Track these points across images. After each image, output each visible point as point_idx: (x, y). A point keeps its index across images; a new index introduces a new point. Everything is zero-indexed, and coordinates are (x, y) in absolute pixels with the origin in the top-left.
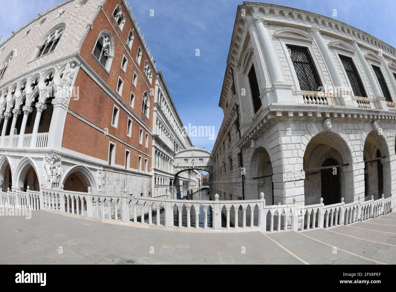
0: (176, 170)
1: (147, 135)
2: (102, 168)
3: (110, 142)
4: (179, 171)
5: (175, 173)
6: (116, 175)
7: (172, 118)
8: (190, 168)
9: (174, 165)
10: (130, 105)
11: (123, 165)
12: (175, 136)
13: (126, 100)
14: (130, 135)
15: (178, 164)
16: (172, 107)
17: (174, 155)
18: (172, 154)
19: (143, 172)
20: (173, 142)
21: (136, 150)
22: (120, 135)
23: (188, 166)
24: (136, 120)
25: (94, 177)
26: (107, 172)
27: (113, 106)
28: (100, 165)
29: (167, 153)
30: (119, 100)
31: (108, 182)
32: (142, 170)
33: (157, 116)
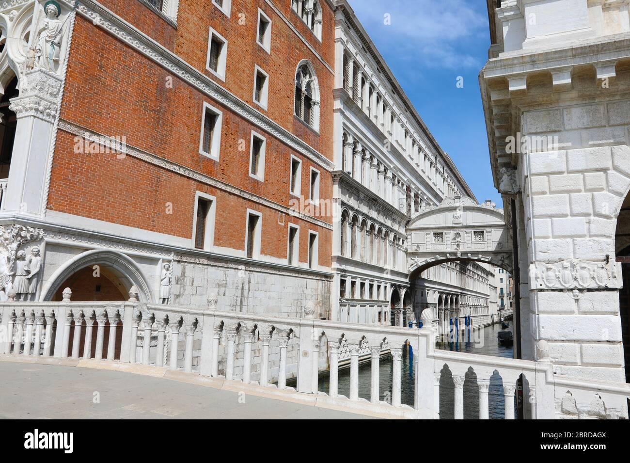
0: (412, 262)
1: (314, 175)
2: (172, 257)
3: (199, 194)
4: (420, 265)
5: (409, 271)
6: (216, 273)
7: (399, 125)
8: (448, 255)
9: (406, 249)
10: (254, 101)
11: (241, 247)
12: (410, 173)
13: (242, 88)
14: (260, 176)
15: (418, 247)
16: (396, 96)
17: (408, 223)
18: (398, 219)
19: (305, 266)
20: (405, 187)
21: (282, 212)
22: (229, 177)
23: (443, 251)
24: (276, 138)
25: (147, 277)
26: (189, 265)
27: (200, 106)
28: (167, 250)
29: (381, 219)
30: (217, 90)
31: (189, 290)
32: (301, 260)
33: (344, 124)
